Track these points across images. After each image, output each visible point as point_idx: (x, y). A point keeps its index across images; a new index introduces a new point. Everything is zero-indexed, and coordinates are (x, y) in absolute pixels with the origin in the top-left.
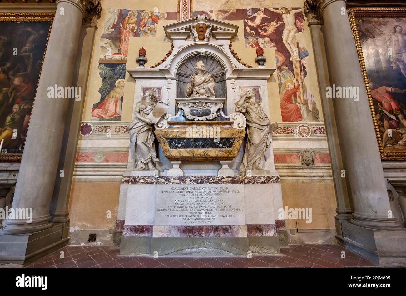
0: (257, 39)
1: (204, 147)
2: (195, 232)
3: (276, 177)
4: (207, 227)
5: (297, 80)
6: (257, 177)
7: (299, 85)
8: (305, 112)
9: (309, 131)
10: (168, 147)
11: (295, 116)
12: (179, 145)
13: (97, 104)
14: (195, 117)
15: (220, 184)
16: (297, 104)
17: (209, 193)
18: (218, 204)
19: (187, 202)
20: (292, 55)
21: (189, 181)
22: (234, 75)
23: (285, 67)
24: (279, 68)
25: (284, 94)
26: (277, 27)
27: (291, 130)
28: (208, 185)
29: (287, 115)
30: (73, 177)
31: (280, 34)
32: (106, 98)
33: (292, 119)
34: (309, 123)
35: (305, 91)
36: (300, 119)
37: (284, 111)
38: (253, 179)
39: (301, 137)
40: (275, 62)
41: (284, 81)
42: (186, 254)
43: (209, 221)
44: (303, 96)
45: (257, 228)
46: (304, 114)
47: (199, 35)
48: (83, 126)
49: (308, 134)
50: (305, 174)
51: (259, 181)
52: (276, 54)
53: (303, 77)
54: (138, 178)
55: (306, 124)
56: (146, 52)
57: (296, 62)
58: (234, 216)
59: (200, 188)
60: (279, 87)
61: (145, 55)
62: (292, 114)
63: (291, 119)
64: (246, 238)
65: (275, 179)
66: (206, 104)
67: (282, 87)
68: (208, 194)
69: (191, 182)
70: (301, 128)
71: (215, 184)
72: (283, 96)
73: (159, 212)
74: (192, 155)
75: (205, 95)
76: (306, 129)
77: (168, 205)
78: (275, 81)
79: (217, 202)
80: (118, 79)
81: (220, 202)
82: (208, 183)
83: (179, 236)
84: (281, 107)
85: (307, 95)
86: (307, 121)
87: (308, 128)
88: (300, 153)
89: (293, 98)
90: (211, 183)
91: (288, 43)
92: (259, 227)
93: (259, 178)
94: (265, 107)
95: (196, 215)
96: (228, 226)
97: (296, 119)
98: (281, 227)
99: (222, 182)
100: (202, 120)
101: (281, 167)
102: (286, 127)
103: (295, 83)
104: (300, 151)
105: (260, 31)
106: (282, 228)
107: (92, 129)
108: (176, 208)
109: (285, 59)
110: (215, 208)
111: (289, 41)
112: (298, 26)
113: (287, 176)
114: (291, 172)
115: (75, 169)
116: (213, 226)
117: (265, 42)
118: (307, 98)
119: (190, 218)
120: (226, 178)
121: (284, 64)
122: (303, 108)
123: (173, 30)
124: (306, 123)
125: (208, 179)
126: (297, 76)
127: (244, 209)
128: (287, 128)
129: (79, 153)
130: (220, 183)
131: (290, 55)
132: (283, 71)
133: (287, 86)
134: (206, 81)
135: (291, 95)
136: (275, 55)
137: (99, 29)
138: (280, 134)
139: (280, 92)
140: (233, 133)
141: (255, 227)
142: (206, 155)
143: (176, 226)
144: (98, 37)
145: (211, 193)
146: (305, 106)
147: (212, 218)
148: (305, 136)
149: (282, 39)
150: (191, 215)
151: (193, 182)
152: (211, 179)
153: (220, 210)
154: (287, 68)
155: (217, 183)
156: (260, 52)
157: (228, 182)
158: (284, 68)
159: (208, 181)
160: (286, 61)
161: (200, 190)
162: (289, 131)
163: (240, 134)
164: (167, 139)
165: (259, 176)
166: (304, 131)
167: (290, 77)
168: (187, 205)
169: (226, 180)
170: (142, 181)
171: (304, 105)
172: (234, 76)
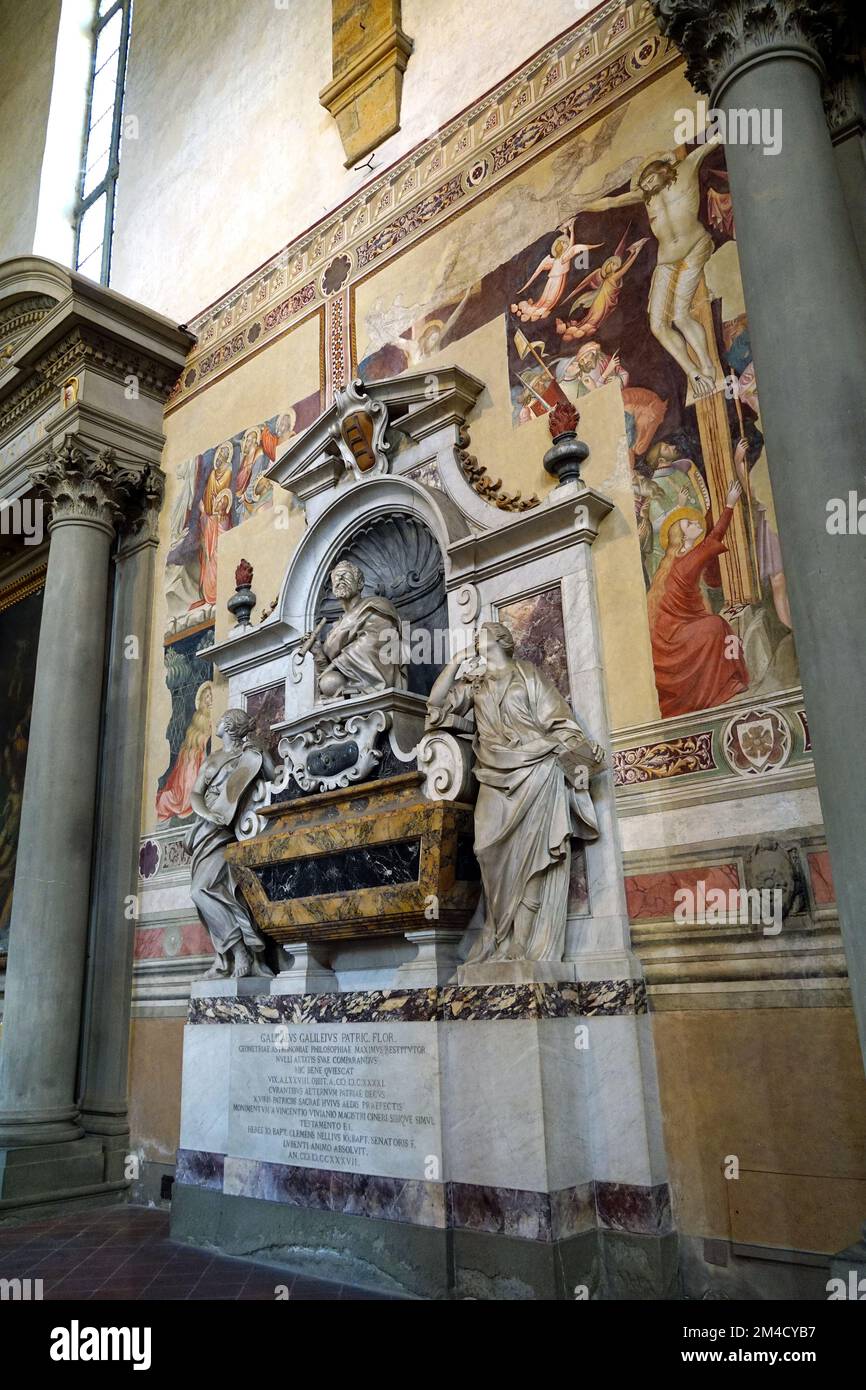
0: (553, 369)
1: (345, 885)
2: (310, 1192)
3: (616, 987)
4: (340, 1175)
5: (721, 493)
6: (489, 991)
7: (730, 512)
8: (760, 643)
9: (779, 737)
10: (262, 895)
11: (713, 678)
12: (287, 888)
13: (165, 775)
14: (320, 779)
15: (374, 1021)
16: (721, 614)
17: (345, 1055)
18: (369, 1094)
19: (296, 1086)
20: (692, 374)
21: (299, 1012)
22: (461, 568)
23: (667, 450)
24: (640, 464)
25: (666, 582)
26: (624, 276)
27: (701, 748)
28: (344, 1027)
29: (680, 679)
30: (132, 1004)
31: (640, 299)
32: (180, 754)
33: (701, 696)
34: (781, 697)
35: (756, 536)
36: (740, 686)
37: (666, 662)
38: (477, 997)
39: (744, 775)
40: (624, 441)
41: (662, 518)
42: (291, 1261)
43: (345, 1155)
44: (751, 563)
45: (486, 1199)
46: (754, 658)
47: (357, 456)
48: (143, 849)
49: (775, 755)
50: (768, 964)
51: (494, 1009)
52: (625, 403)
53: (743, 466)
54: (204, 1003)
55: (763, 707)
56: (251, 570)
57: (713, 403)
58: (409, 1143)
59: (326, 1036)
60: (644, 556)
61: (250, 582)
62: (701, 667)
63: (696, 699)
64: (439, 1231)
65: (614, 994)
66: (342, 723)
67: (657, 552)
68: (343, 1060)
69: (304, 1017)
70: (742, 730)
71: (361, 1021)
72: (660, 592)
73: (236, 1113)
74: (320, 918)
75: (337, 694)
76: (767, 732)
77: (254, 1094)
78: (627, 532)
79: (363, 1089)
80: (199, 685)
81: (374, 1087)
82: (345, 1019)
83: (275, 1198)
84: (654, 646)
85: (769, 552)
86: (772, 689)
87: (775, 722)
88: (740, 858)
89: (703, 587)
90: (352, 1018)
91: (674, 327)
92: (491, 1198)
93: (495, 992)
94: (580, 667)
95: (316, 1131)
96: (392, 1181)
97: (721, 691)
98: (636, 1216)
99: (379, 1012)
100: (338, 787)
101: (658, 937)
102: (676, 742)
103: (710, 511)
104: (738, 848)
105: (561, 327)
106: (640, 1221)
107: (159, 856)
108: (273, 1105)
109: (665, 409)
110: (361, 1109)
111: (678, 318)
112: (715, 219)
113: (686, 976)
114: (703, 959)
115: (134, 981)
116: (353, 1174)
117: (584, 369)
118: (770, 570)
119: (301, 1139)
120: (389, 998)
121: (660, 436)
122: (752, 628)
123: (295, 473)
124: (763, 701)
125: (344, 1003)
126: (718, 474)
127: (437, 1119)
128: (680, 744)
129: (139, 931)
130: (374, 1016)
131: (682, 377)
132: (657, 473)
133: (677, 540)
134: (351, 634)
135: (692, 579)
136: (622, 408)
137: (161, 542)
138: (655, 776)
139: (646, 577)
140: (407, 820)
141: (479, 1196)
142: (353, 913)
143: (270, 1164)
144: (160, 568)
145: (351, 1056)
146: (761, 613)
147: (351, 1144)
148: (760, 769)
149: (645, 318)
150: (303, 1129)
151: (308, 1016)
152: (352, 1005)
153: (374, 1117)
154: (672, 448)
155: (366, 1017)
156: (565, 422)
157: (394, 1012)
158: (660, 455)
159: (344, 1012)
160: (669, 419)
161: (322, 1045)
162: (690, 759)
163: (425, 822)
164: (256, 869)
165: (496, 986)
166: (757, 742)
167: (688, 489)
168: (293, 1096)
169: (389, 1005)
170: (210, 1013)
171: (754, 608)
172: (464, 572)
